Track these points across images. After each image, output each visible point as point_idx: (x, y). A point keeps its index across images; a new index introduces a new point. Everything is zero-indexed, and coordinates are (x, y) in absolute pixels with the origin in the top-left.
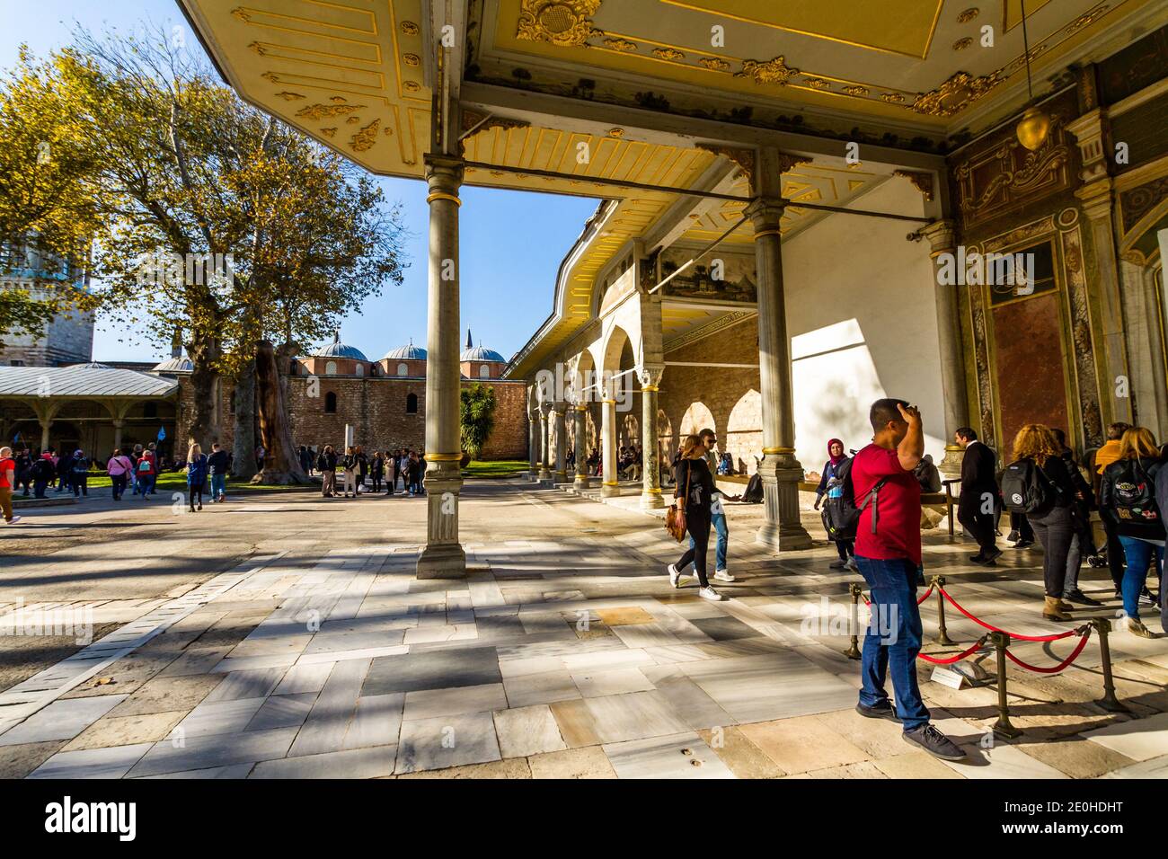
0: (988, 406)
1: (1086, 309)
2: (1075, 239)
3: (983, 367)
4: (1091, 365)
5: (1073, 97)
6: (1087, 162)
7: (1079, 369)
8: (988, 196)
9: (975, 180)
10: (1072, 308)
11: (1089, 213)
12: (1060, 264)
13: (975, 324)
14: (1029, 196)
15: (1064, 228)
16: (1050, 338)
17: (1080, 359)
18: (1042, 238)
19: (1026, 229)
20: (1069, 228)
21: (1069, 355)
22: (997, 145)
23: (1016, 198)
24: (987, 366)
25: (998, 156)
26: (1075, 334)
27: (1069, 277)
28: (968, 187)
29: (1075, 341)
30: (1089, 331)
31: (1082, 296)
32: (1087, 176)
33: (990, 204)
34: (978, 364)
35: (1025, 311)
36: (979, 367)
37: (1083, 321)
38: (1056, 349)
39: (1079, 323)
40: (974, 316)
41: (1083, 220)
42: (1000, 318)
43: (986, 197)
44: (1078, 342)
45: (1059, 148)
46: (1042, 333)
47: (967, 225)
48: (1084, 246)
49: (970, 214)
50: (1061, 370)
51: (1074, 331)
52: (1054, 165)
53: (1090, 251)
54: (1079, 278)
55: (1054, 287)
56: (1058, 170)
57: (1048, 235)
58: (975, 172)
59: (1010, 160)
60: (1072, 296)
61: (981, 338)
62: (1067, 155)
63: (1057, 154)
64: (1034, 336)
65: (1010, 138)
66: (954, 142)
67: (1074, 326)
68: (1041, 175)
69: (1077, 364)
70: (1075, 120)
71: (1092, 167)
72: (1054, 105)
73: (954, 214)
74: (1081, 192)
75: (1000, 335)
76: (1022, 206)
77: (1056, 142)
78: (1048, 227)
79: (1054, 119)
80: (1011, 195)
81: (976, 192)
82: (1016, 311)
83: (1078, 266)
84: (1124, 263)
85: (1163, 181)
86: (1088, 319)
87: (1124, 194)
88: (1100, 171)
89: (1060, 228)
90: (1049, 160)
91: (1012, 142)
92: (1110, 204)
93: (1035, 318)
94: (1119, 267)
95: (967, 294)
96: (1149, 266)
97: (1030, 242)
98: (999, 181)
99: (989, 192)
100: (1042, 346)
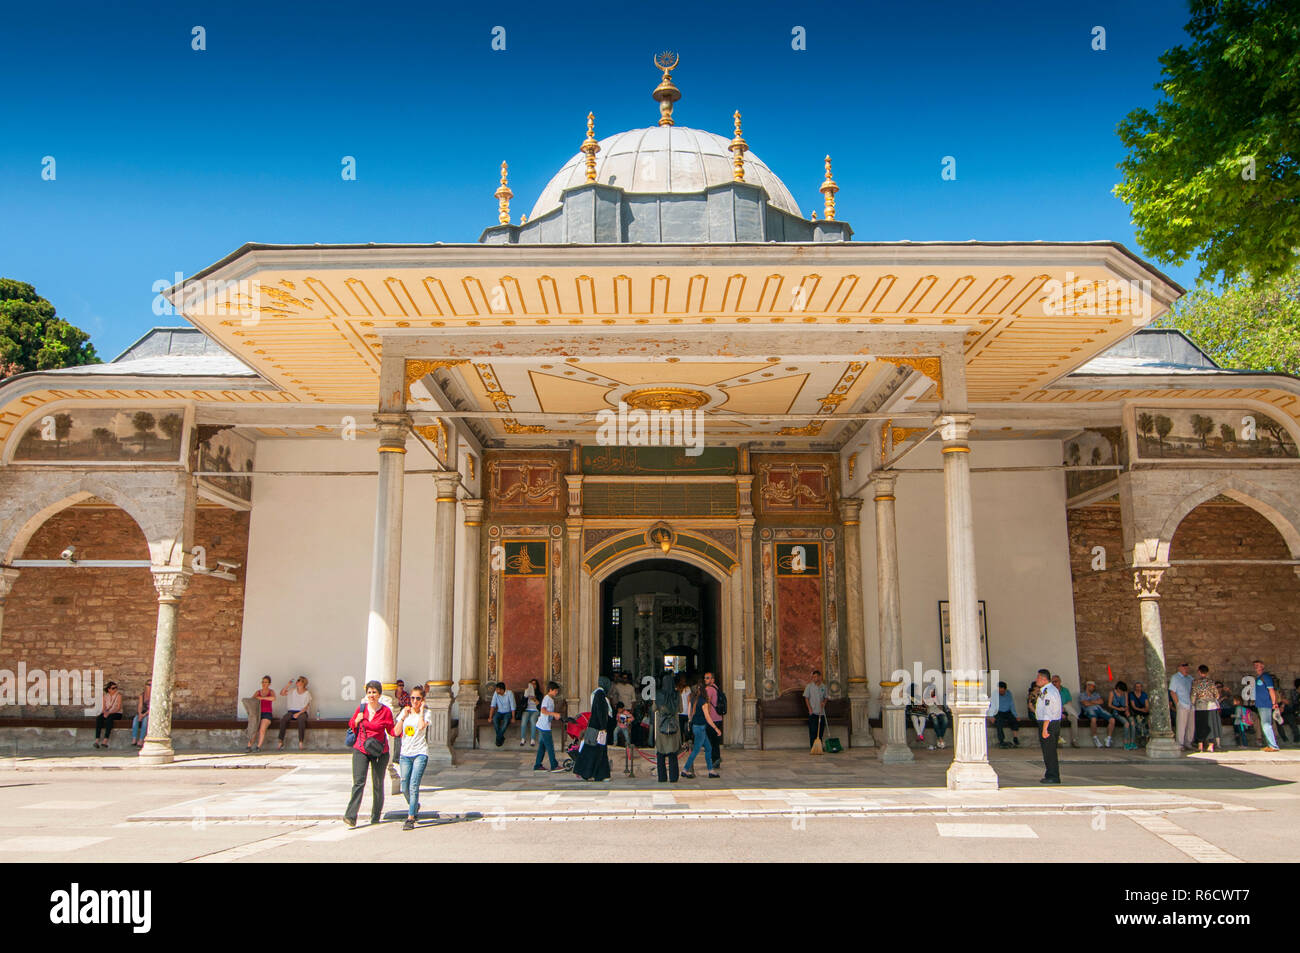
0: (494, 649)
1: (561, 594)
2: (559, 546)
3: (493, 620)
4: (560, 629)
5: (567, 457)
6: (572, 503)
7: (553, 630)
8: (510, 494)
9: (502, 478)
10: (553, 589)
11: (569, 533)
12: (549, 561)
13: (490, 586)
14: (535, 506)
15: (554, 538)
16: (539, 607)
17: (554, 625)
18: (541, 538)
19: (532, 529)
20: (557, 538)
21: (549, 620)
22: (519, 460)
23: (528, 505)
24: (496, 620)
25: (519, 468)
26: (553, 608)
27: (554, 569)
28: (496, 480)
29: (553, 613)
30: (561, 607)
31: (559, 583)
32: (572, 512)
33: (510, 501)
34: (490, 617)
35: (526, 584)
36: (490, 619)
37: (558, 599)
38: (542, 614)
39: (556, 601)
40: (491, 579)
41: (565, 535)
42: (510, 587)
43: (508, 494)
45: (556, 485)
46: (535, 602)
47: (492, 509)
48: (563, 553)
49: (496, 501)
50: (543, 629)
51: (553, 605)
52: (552, 494)
53: (566, 557)
54: (559, 572)
55: (544, 573)
56: (555, 497)
57: (545, 538)
58: (503, 471)
59: (527, 476)
60: (554, 582)
61: (494, 597)
62: (560, 492)
63: (555, 488)
64: (530, 603)
65: (528, 461)
66: (492, 443)
67: (552, 602)
68: (544, 497)
69: (552, 627)
70: (569, 474)
71: (575, 507)
72: (556, 455)
73: (485, 496)
74: (566, 520)
75: (508, 598)
76: (531, 511)
77: (555, 480)
78: (544, 533)
79: (555, 464)
80: (525, 501)
81: (502, 487)
82: (520, 583)
83: (559, 564)
84: (582, 571)
85: (603, 531)
86: (561, 600)
87: (587, 530)
88: (578, 512)
89: (552, 536)
90: (549, 489)
91: (529, 465)
92: (579, 534)
93: (532, 592)
94: (579, 572)
95: (487, 561)
96: (592, 577)
97: (532, 539)
98: (518, 487)
99: (511, 491)
100: (534, 612)
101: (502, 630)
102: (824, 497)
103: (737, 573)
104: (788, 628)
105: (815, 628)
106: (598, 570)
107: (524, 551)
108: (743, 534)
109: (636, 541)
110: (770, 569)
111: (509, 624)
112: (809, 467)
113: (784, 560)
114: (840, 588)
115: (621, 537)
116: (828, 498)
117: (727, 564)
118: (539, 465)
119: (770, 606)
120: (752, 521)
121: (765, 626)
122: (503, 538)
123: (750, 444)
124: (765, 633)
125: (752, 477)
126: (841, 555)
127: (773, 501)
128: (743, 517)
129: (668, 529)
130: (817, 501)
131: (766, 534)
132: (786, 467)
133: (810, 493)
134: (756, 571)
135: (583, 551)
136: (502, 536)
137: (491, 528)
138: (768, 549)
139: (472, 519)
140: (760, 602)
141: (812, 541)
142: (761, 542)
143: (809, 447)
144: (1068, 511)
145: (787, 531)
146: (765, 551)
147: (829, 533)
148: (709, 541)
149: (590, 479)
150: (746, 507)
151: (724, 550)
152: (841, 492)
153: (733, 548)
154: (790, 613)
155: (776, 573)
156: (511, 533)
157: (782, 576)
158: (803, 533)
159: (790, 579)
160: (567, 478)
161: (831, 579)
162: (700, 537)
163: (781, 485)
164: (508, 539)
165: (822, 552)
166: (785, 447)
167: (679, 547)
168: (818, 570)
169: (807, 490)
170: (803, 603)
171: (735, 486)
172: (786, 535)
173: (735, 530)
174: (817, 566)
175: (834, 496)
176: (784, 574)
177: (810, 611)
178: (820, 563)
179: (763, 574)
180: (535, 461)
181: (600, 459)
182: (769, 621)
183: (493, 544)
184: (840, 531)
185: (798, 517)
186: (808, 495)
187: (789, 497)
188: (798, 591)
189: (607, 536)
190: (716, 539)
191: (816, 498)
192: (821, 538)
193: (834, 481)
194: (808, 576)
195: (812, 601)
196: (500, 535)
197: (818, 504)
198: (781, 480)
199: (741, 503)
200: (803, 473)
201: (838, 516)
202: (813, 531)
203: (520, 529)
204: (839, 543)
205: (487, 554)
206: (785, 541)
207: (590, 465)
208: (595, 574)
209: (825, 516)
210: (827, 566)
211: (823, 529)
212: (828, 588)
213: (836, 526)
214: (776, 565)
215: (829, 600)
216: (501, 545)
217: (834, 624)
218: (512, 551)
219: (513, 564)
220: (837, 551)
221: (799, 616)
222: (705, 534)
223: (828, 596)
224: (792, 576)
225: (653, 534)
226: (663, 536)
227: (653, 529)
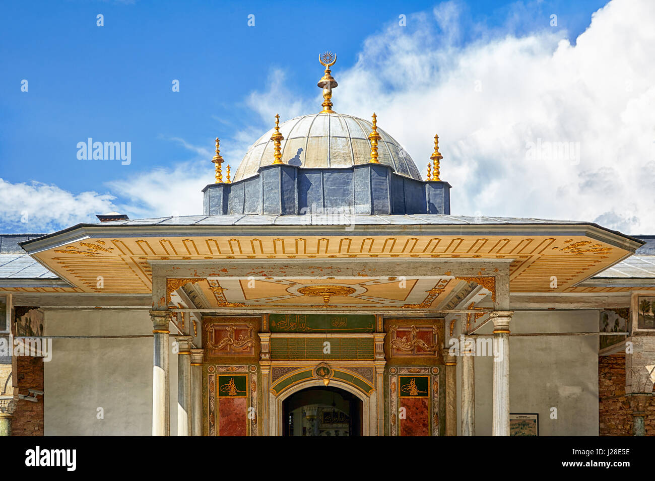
1: (256, 407)
2: (255, 378)
3: (213, 424)
5: (260, 321)
6: (263, 351)
7: (252, 430)
8: (221, 345)
9: (215, 335)
10: (251, 406)
11: (261, 370)
12: (249, 387)
13: (210, 403)
14: (238, 353)
16: (242, 416)
17: (253, 426)
18: (243, 373)
19: (237, 367)
20: (253, 373)
21: (249, 424)
22: (227, 323)
23: (234, 352)
25: (227, 328)
27: (252, 393)
28: (211, 336)
30: (256, 416)
31: (255, 401)
32: (263, 356)
33: (222, 349)
34: (210, 422)
35: (233, 402)
36: (210, 424)
38: (244, 421)
39: (253, 412)
40: (210, 399)
41: (259, 372)
42: (222, 403)
44: (252, 419)
45: (252, 339)
46: (240, 413)
47: (210, 355)
48: (258, 382)
49: (212, 350)
50: (245, 429)
52: (250, 345)
53: (260, 385)
54: (255, 394)
55: (246, 395)
56: (251, 348)
57: (245, 373)
58: (216, 330)
59: (232, 333)
60: (252, 400)
61: (212, 410)
62: (255, 343)
63: (251, 341)
64: (236, 414)
65: (233, 323)
68: (245, 346)
69: (251, 428)
70: (260, 332)
71: (265, 354)
72: (252, 320)
73: (204, 347)
74: (260, 363)
75: (222, 411)
76: (236, 356)
77: (251, 336)
78: (245, 370)
79: (251, 326)
80: (231, 349)
81: (216, 341)
82: (229, 401)
83: (255, 390)
84: (271, 394)
85: (284, 368)
86: (256, 412)
87: (273, 368)
88: (268, 356)
89: (250, 372)
90: (248, 342)
91: (234, 326)
92: (268, 371)
93: (237, 407)
94: (269, 394)
95: (207, 388)
96: (277, 397)
97: (237, 373)
98: (227, 340)
99: (222, 343)
100: (239, 419)
101: (218, 431)
102: (433, 347)
103: (373, 396)
104: (407, 429)
105: (424, 429)
106: (281, 393)
107: (232, 381)
108: (377, 371)
109: (306, 376)
110: (395, 393)
111: (223, 427)
112: (423, 328)
113: (406, 387)
114: (442, 405)
115: (296, 372)
116: (436, 348)
117: (367, 389)
118: (240, 326)
119: (395, 415)
120: (385, 363)
121: (391, 428)
123: (384, 314)
124: (391, 432)
125: (385, 334)
126: (443, 384)
127: (398, 350)
128: (378, 360)
129: (328, 367)
130: (429, 349)
131: (393, 370)
132: (407, 328)
133: (424, 345)
134: (386, 394)
135: (271, 382)
136: (217, 372)
137: (210, 367)
138: (394, 380)
139: (197, 361)
140: (388, 412)
141: (424, 375)
142: (390, 375)
143: (424, 315)
144: (599, 357)
145: (408, 369)
146: (392, 382)
147: (435, 371)
148: (355, 375)
149: (274, 336)
150: (380, 354)
151: (365, 381)
152: (444, 344)
153: (371, 379)
155: (399, 396)
156: (223, 370)
157: (403, 397)
158: (418, 370)
159: (409, 399)
160: (259, 335)
161: (436, 399)
162: (349, 372)
163: (404, 340)
164: (220, 373)
165: (431, 382)
166: (407, 315)
167: (335, 378)
168: (427, 393)
169: (421, 343)
170: (417, 414)
171: (373, 340)
172: (407, 372)
173: (372, 368)
174: (427, 391)
175: (440, 346)
176: (404, 396)
177: (421, 418)
178: (429, 389)
179: (391, 395)
180: (237, 323)
181: (282, 322)
182: (394, 425)
183: (210, 377)
184: (443, 369)
185: (415, 359)
186: (422, 346)
187: (409, 347)
188: (414, 406)
189: (287, 372)
190: (359, 373)
191: (428, 348)
192: (430, 373)
193: (440, 337)
194: (420, 397)
195: (422, 412)
196: (215, 371)
197: (429, 351)
198: (404, 336)
199: (377, 351)
200: (419, 332)
201: (443, 358)
202: (425, 369)
203: (228, 368)
204: (442, 376)
205: (207, 383)
206: (406, 375)
207: (275, 326)
208: (279, 395)
209: (433, 359)
210: (434, 391)
211: (432, 368)
212: (434, 404)
213: (441, 366)
214: (399, 391)
215: (434, 412)
216: (216, 378)
217: (437, 427)
218: (224, 381)
219: (225, 390)
220: (440, 381)
221: (414, 422)
222: (352, 371)
223: (434, 409)
224: (410, 397)
225: (318, 371)
226: (324, 372)
227: (318, 368)
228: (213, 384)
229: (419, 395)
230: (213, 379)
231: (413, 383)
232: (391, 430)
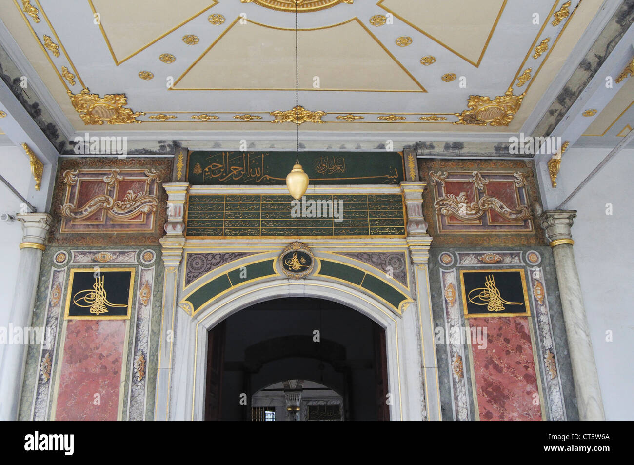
1: (147, 342)
2: (149, 276)
3: (45, 380)
4: (142, 394)
5: (170, 165)
6: (171, 219)
7: (132, 396)
8: (88, 210)
9: (81, 192)
10: (136, 338)
11: (164, 259)
12: (135, 295)
14: (121, 226)
15: (143, 265)
16: (114, 362)
17: (135, 387)
18: (125, 266)
19: (114, 254)
20: (147, 266)
21: (126, 382)
22: (106, 169)
23: (111, 223)
24: (49, 379)
25: (105, 179)
26: (135, 363)
27: (140, 309)
28: (72, 195)
29: (134, 369)
30: (145, 362)
31: (146, 329)
32: (169, 230)
33: (88, 218)
34: (40, 376)
35: (98, 330)
36: (40, 379)
37: (143, 352)
38: (117, 373)
39: (140, 353)
40: (48, 323)
41: (159, 262)
42: (74, 332)
43: (86, 210)
44: (136, 370)
45: (152, 198)
46: (108, 356)
47: (63, 229)
48: (155, 286)
49: (68, 219)
50: (117, 395)
51: (134, 359)
52: (146, 209)
53: (158, 291)
54: (147, 313)
55: (126, 314)
56: (148, 214)
57: (130, 266)
58: (82, 182)
59: (114, 188)
60: (138, 326)
62: (156, 206)
63: (150, 202)
64: (101, 356)
65: (117, 170)
66: (72, 147)
67: (135, 355)
68: (135, 213)
69: (132, 391)
70: (170, 181)
71: (175, 224)
72: (154, 162)
73: (54, 215)
74: (162, 241)
75: (69, 349)
76: (115, 232)
77: (151, 192)
78: (132, 259)
79: (153, 173)
80: (108, 218)
81: (79, 202)
82: (88, 326)
83: (147, 301)
84: (180, 310)
85: (213, 256)
86: (147, 351)
87: (190, 255)
88: (179, 230)
89: (141, 264)
90: (143, 203)
91: (119, 174)
92: (180, 259)
93: (105, 339)
94: (177, 312)
95: (46, 298)
96: (195, 318)
97: (114, 266)
98: (100, 201)
99: (90, 207)
100: (106, 368)
101: (56, 396)
102: (520, 212)
104: (490, 389)
105: (529, 388)
106: (204, 310)
107: (99, 284)
108: (416, 259)
109: (261, 270)
110: (457, 306)
111: (67, 386)
112: (495, 176)
113: (477, 293)
114: (558, 331)
115: (240, 264)
116: (526, 213)
118: (131, 175)
119: (460, 358)
120: (428, 240)
121: (455, 388)
122: (73, 266)
123: (418, 146)
124: (456, 398)
125: (422, 184)
126: (553, 284)
127: (453, 217)
128: (414, 235)
130: (513, 216)
131: (446, 259)
132: (464, 176)
133: (502, 208)
134: (437, 309)
135: (184, 282)
136: (71, 263)
137: (58, 254)
138: (451, 278)
139: (30, 239)
140: (446, 351)
141: (512, 267)
142: (441, 270)
143: (494, 152)
145: (477, 255)
146: (448, 282)
147: (533, 258)
148: (367, 268)
149: (199, 190)
150: (417, 223)
152: (541, 205)
153: (402, 278)
154: (491, 367)
155: (466, 311)
156: (85, 260)
157: (474, 316)
158: (497, 257)
159: (487, 321)
160: (167, 186)
161: (544, 319)
162: (353, 263)
163: (461, 197)
164: (79, 267)
165: (527, 282)
166: (463, 151)
167: (322, 277)
168: (524, 305)
169: (497, 204)
170: (508, 353)
171: (398, 200)
172: (476, 261)
173: (403, 254)
174: (523, 300)
175: (533, 211)
176: (477, 313)
177: (519, 363)
178: (526, 297)
179: (447, 313)
180: (127, 169)
181: (214, 166)
182: (460, 381)
183: (57, 274)
184: (547, 255)
185: (489, 236)
186: (499, 210)
187: (473, 212)
188: (499, 335)
189: (219, 262)
190: (376, 265)
191: (511, 213)
192: (523, 264)
193: (531, 193)
194: (511, 315)
195: (519, 349)
196: (68, 262)
197: (513, 220)
198: (461, 192)
199: (410, 218)
200: (489, 183)
201: (543, 234)
202: (511, 255)
203: (97, 255)
204: (548, 268)
205: (47, 288)
206: (473, 268)
207: (201, 175)
208: (199, 314)
209: (524, 235)
210: (536, 300)
211: (525, 253)
212: (541, 329)
213: (542, 248)
214: (464, 301)
215: (544, 347)
216: (68, 275)
217: (555, 382)
218: (83, 282)
219: (82, 302)
220: (546, 280)
221: (505, 371)
222: (361, 260)
223: (542, 341)
224: (489, 315)
225: (287, 258)
226: (300, 262)
227: (286, 253)
228: (59, 289)
229: (508, 309)
230: (61, 278)
231: (490, 283)
232: (455, 392)
